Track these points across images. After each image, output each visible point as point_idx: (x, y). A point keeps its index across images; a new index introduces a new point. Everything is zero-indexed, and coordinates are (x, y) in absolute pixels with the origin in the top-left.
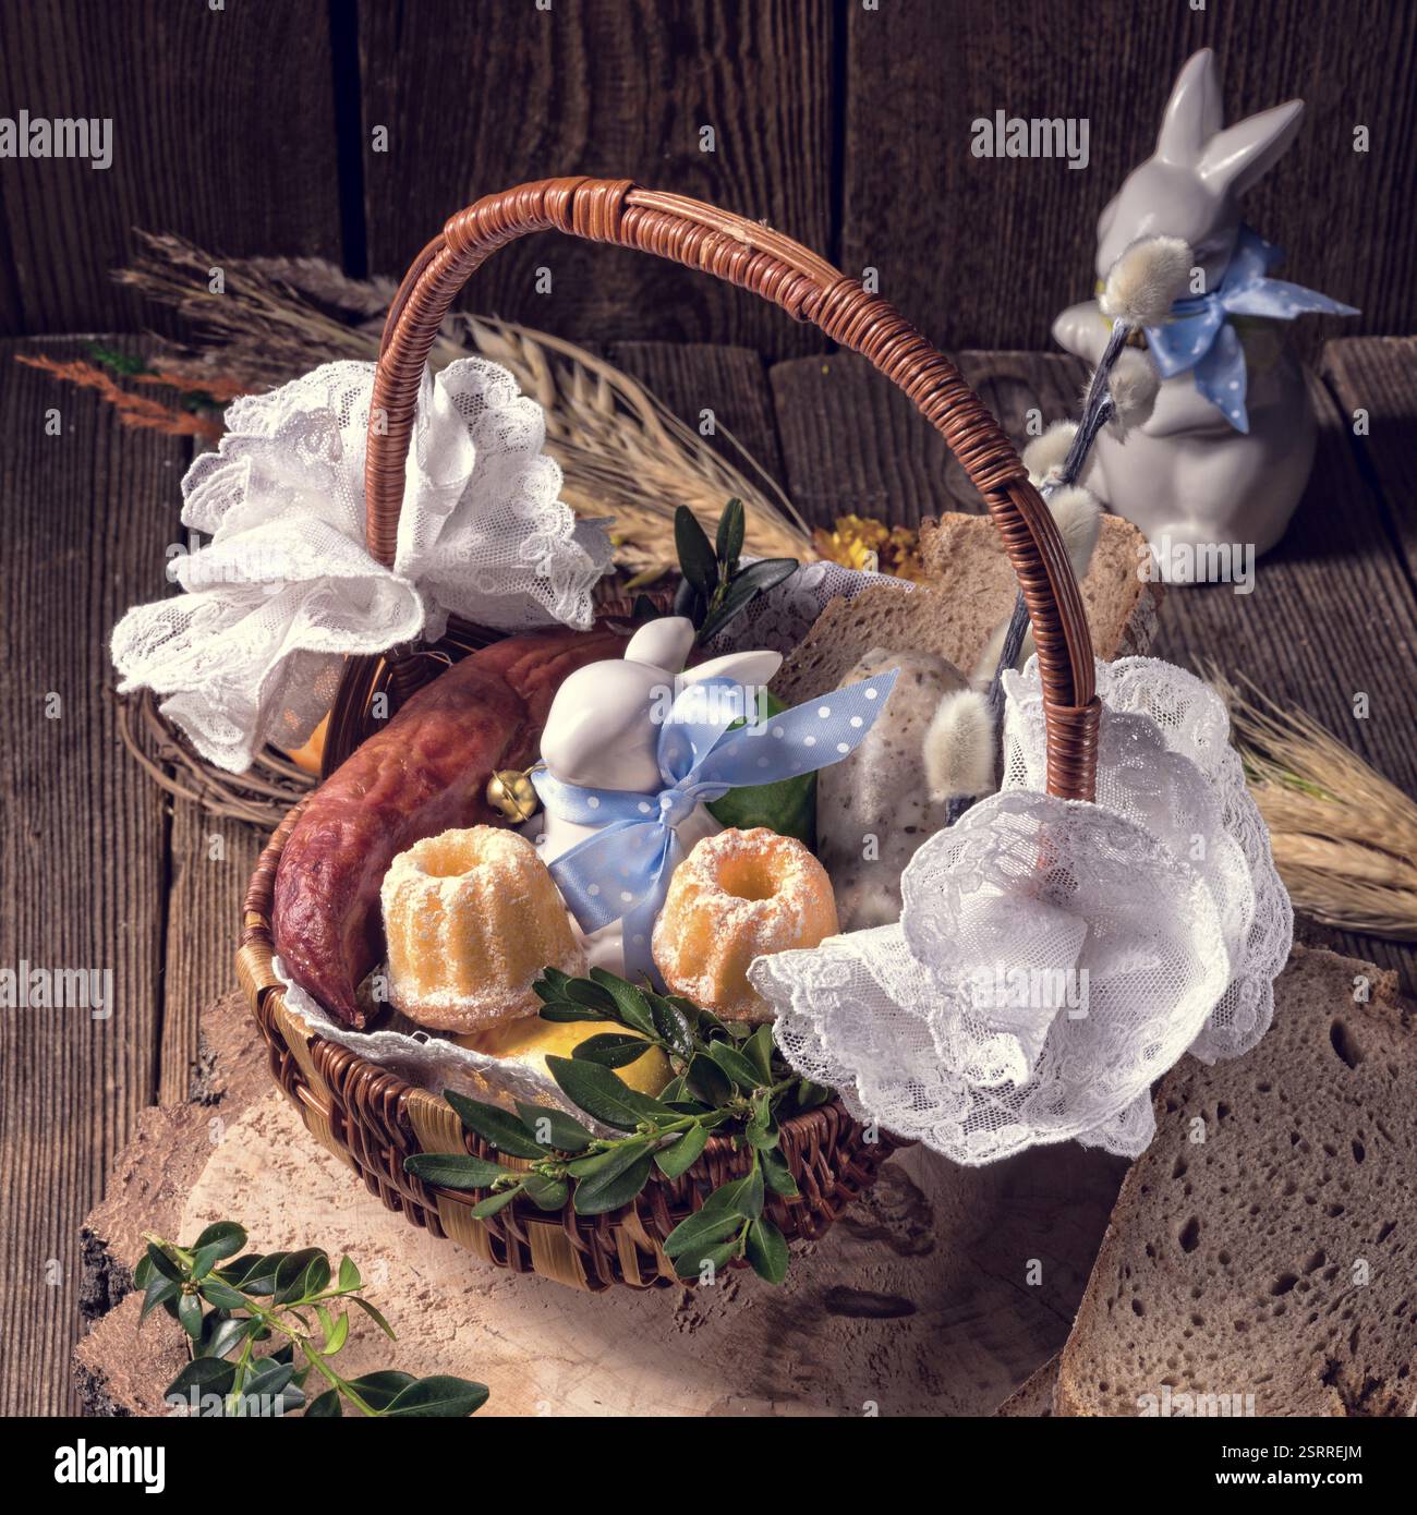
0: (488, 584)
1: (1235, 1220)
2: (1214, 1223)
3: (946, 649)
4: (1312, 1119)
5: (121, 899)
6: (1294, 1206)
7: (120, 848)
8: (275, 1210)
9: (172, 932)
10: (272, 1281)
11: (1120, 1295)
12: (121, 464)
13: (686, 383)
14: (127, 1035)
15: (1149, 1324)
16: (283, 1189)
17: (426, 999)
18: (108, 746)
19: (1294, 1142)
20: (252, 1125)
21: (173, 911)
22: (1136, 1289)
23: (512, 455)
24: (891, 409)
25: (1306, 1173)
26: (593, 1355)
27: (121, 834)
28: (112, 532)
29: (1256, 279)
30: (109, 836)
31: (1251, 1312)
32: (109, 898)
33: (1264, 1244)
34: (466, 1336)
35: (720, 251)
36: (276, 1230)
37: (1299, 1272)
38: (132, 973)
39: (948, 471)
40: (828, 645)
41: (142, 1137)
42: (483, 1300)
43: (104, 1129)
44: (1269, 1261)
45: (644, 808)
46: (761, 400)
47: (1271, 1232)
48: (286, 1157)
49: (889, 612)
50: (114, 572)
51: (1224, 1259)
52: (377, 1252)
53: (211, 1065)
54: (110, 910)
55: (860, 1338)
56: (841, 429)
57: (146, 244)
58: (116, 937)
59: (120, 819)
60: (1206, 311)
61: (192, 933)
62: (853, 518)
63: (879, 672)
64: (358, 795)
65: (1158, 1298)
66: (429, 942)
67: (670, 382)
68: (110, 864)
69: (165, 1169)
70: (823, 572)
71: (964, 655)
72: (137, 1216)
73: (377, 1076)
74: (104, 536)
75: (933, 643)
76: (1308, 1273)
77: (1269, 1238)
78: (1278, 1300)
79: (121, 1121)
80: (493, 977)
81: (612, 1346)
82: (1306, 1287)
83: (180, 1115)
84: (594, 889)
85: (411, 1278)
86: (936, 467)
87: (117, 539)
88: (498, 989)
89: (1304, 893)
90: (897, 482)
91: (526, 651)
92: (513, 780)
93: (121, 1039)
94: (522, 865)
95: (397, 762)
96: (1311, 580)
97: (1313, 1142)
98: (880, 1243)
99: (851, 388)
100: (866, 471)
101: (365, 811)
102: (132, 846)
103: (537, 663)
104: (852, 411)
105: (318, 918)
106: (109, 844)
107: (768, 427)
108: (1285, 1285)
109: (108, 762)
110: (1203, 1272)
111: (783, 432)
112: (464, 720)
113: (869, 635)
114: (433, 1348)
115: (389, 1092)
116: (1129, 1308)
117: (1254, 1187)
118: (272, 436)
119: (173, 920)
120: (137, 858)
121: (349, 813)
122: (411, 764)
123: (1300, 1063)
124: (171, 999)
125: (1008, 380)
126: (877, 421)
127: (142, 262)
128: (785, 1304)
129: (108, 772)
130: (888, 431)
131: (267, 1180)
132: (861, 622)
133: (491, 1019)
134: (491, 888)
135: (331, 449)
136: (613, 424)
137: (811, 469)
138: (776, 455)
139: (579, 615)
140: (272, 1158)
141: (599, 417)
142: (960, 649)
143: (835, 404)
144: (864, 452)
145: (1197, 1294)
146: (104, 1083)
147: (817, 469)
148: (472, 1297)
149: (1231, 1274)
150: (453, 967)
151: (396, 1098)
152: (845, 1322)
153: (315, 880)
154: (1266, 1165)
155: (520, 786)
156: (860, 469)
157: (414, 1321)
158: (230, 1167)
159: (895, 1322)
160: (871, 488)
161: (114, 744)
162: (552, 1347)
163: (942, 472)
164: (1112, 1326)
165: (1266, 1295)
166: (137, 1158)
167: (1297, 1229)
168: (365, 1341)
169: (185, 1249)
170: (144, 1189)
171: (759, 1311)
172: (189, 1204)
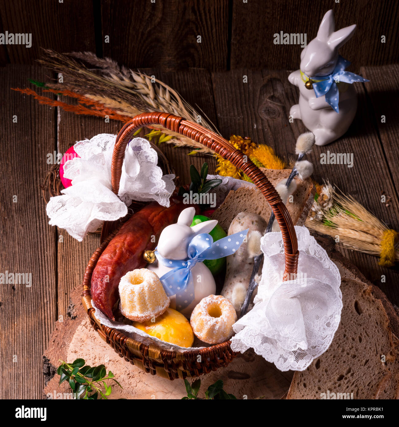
0: (143, 195)
1: (329, 360)
2: (324, 361)
3: (260, 206)
4: (349, 330)
5: (45, 245)
6: (344, 356)
7: (44, 229)
8: (91, 350)
9: (59, 255)
10: (92, 374)
11: (301, 381)
12: (38, 109)
13: (189, 81)
14: (49, 286)
15: (307, 390)
16: (93, 344)
17: (131, 314)
18: (39, 198)
19: (344, 337)
20: (84, 325)
21: (59, 248)
22: (304, 380)
23: (149, 164)
24: (244, 89)
25: (347, 346)
26: (171, 391)
27: (44, 225)
28: (37, 131)
29: (342, 71)
30: (41, 226)
31: (332, 386)
32: (42, 245)
33: (336, 367)
34: (140, 385)
35: (205, 139)
36: (91, 356)
37: (344, 374)
38: (49, 267)
39: (259, 110)
40: (229, 204)
41: (57, 329)
42: (144, 375)
43: (44, 313)
44: (337, 371)
45: (184, 264)
46: (209, 86)
47: (338, 363)
48: (93, 335)
49: (245, 195)
50: (38, 144)
51: (326, 371)
52: (117, 362)
53: (73, 307)
54: (42, 248)
55: (236, 385)
56: (230, 95)
57: (44, 51)
58: (44, 257)
59: (44, 221)
60: (329, 79)
61: (64, 255)
62: (234, 136)
63: (242, 221)
64: (112, 258)
65: (310, 382)
66: (132, 301)
67: (185, 81)
68: (42, 234)
69: (63, 338)
70: (228, 180)
71: (264, 209)
72: (57, 352)
73: (118, 334)
74: (35, 132)
75: (256, 204)
76: (347, 374)
77: (337, 365)
78: (339, 382)
79: (49, 311)
80: (148, 309)
81: (175, 388)
82: (346, 379)
83: (66, 323)
84: (171, 287)
85: (126, 369)
86: (256, 108)
87: (38, 133)
88: (149, 312)
89: (350, 243)
90: (245, 112)
91: (153, 212)
92: (150, 253)
93: (47, 287)
94: (154, 281)
95: (121, 248)
96: (355, 144)
97: (349, 337)
98: (241, 358)
99: (233, 82)
100: (237, 109)
101: (114, 264)
102: (47, 229)
103: (155, 216)
104: (234, 89)
105: (103, 294)
106: (41, 228)
107: (211, 94)
108: (341, 378)
109: (40, 203)
110: (321, 375)
111: (215, 96)
112: (138, 235)
113: (240, 201)
114: (132, 389)
115: (121, 338)
116: (303, 385)
117: (334, 350)
118: (87, 160)
119: (59, 251)
120: (49, 233)
121: (110, 263)
122: (125, 249)
123: (347, 314)
124: (59, 274)
125: (275, 79)
126: (240, 93)
127: (43, 57)
128: (218, 376)
129: (40, 206)
130: (243, 96)
131: (88, 341)
132: (238, 197)
133: (147, 319)
134: (147, 288)
135: (102, 163)
136: (170, 104)
137: (223, 108)
138: (213, 104)
139: (166, 204)
140: (90, 335)
141: (167, 102)
142: (263, 207)
143: (229, 87)
144: (237, 102)
145: (319, 381)
146: (44, 300)
147: (224, 108)
148: (141, 374)
149: (328, 375)
150: (138, 307)
151: (123, 340)
152: (233, 381)
153: (102, 283)
154: (337, 343)
155: (152, 255)
156: (236, 108)
157: (127, 381)
158: (79, 338)
159: (245, 380)
160: (239, 115)
161: (41, 197)
162: (161, 388)
163: (258, 109)
164: (298, 391)
165: (336, 381)
166: (56, 335)
167: (344, 362)
168: (115, 387)
169: (70, 364)
170: (58, 344)
171: (212, 378)
172: (70, 348)
